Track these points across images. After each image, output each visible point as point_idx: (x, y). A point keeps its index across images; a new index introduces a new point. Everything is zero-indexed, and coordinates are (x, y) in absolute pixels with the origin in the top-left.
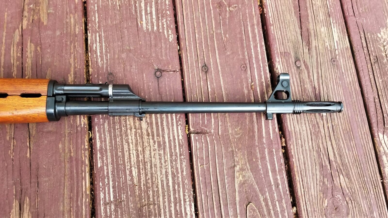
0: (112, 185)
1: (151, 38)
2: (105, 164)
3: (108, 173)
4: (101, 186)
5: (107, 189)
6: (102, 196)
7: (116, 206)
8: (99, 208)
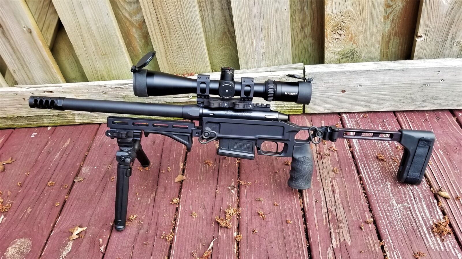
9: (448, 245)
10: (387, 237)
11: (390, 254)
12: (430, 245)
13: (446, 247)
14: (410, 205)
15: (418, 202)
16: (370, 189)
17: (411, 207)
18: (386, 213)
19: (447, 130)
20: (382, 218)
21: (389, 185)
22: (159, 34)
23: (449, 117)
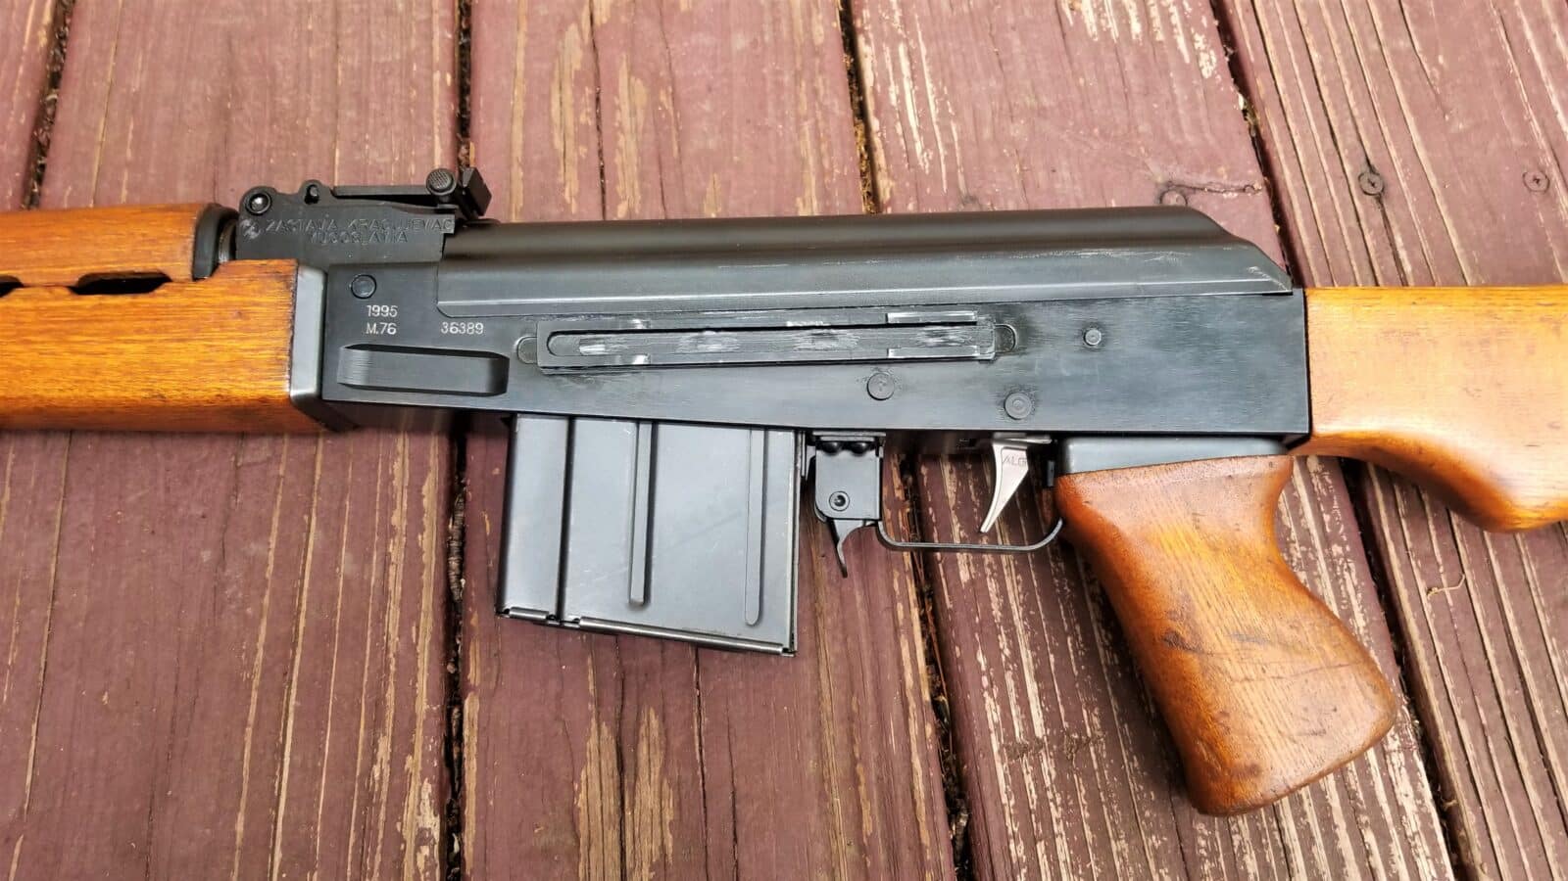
0: (1032, 667)
1: (1122, 65)
2: (988, 571)
3: (1006, 608)
4: (983, 668)
5: (1010, 683)
6: (993, 714)
7: (1060, 760)
8: (984, 769)
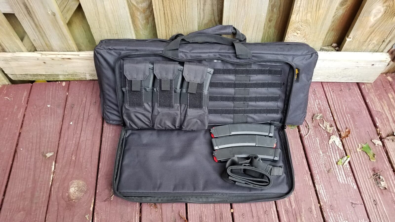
9: (349, 180)
10: (317, 175)
11: (318, 186)
12: (339, 181)
13: (348, 181)
14: (330, 154)
15: (335, 152)
16: (306, 142)
17: (330, 155)
18: (316, 159)
19: (354, 99)
20: (314, 163)
21: (318, 140)
22: (164, 23)
23: (356, 88)
